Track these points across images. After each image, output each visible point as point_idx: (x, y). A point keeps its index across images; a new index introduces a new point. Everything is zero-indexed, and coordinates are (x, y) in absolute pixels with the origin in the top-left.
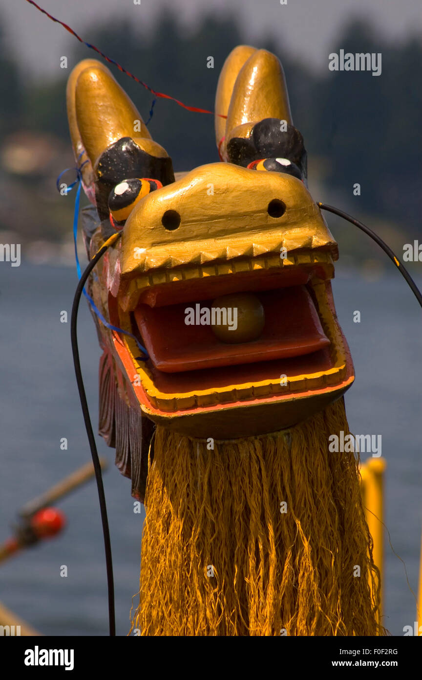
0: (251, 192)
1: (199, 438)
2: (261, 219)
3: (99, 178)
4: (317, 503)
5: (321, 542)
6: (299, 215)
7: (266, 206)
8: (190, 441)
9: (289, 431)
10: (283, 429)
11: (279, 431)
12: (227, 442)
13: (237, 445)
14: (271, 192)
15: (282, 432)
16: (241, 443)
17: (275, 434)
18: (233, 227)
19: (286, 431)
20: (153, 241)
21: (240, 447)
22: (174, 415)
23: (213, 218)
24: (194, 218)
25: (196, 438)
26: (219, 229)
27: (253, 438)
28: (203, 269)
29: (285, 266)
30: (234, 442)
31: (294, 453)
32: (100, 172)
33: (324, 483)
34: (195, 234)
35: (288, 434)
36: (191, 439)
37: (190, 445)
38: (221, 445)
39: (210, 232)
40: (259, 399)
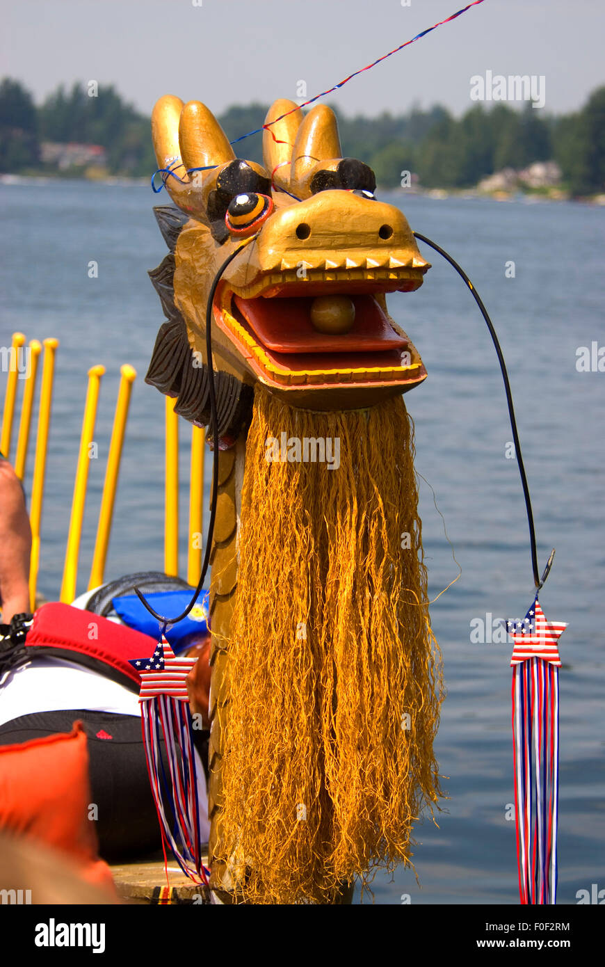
0: (366, 216)
1: (299, 408)
2: (373, 239)
3: (218, 188)
4: (386, 468)
5: (387, 499)
6: (402, 240)
7: (378, 229)
8: (290, 408)
9: (369, 409)
10: (363, 408)
11: (360, 408)
12: (319, 413)
13: (326, 416)
14: (382, 219)
15: (363, 410)
16: (331, 415)
17: (357, 411)
18: (351, 243)
19: (366, 409)
20: (287, 247)
21: (329, 417)
22: (288, 388)
23: (336, 234)
24: (322, 232)
25: (296, 407)
26: (341, 243)
27: (340, 412)
28: (326, 275)
29: (390, 279)
30: (325, 413)
31: (372, 428)
32: (219, 184)
33: (392, 454)
34: (321, 244)
35: (367, 412)
36: (292, 408)
37: (291, 412)
38: (314, 415)
39: (333, 244)
40: (371, 382)
